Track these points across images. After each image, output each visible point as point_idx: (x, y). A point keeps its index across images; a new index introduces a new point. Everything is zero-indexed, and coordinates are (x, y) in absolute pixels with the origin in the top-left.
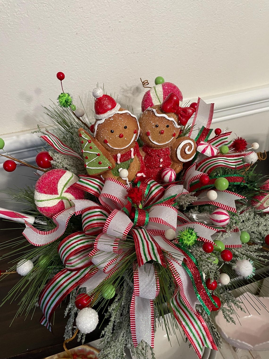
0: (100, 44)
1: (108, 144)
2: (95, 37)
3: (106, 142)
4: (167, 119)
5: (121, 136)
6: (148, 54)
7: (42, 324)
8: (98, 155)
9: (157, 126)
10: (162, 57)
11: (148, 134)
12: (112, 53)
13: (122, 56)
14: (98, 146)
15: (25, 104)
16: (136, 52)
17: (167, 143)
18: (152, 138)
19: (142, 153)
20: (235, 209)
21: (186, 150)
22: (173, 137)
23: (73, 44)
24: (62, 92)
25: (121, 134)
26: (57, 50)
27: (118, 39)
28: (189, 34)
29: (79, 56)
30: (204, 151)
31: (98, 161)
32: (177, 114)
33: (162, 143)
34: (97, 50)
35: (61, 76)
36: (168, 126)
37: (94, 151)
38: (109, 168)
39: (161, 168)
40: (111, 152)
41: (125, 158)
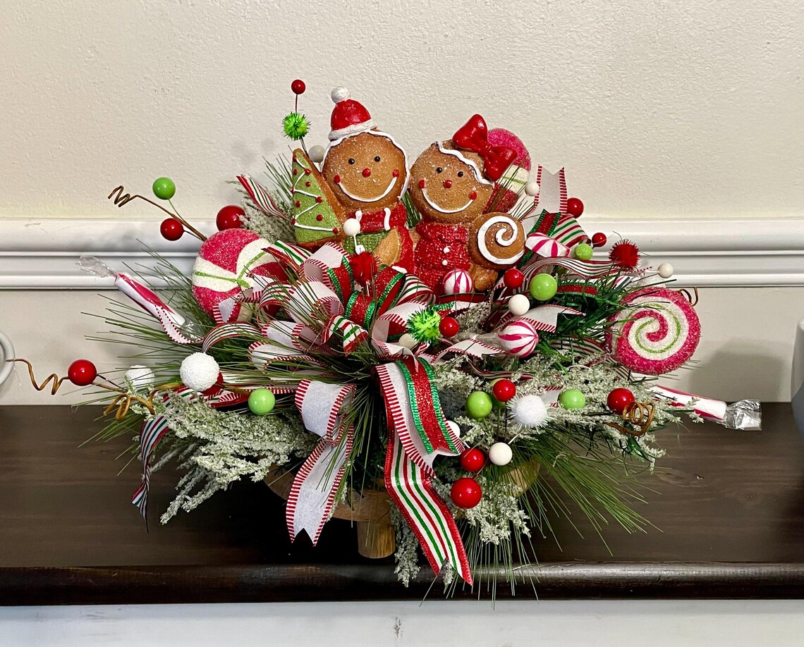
0: (403, 72)
1: (340, 184)
2: (394, 58)
3: (337, 179)
4: (461, 161)
5: (366, 173)
6: (498, 104)
7: (134, 502)
8: (319, 200)
9: (439, 171)
10: (528, 114)
11: (421, 185)
12: (423, 92)
13: (444, 100)
14: (323, 186)
15: (238, 166)
16: (472, 97)
17: (459, 210)
18: (428, 194)
19: (413, 235)
20: (553, 327)
21: (499, 235)
22: (472, 201)
23: (351, 66)
24: (294, 112)
25: (367, 169)
26: (320, 73)
27: (439, 67)
28: (591, 76)
29: (358, 90)
30: (538, 247)
31: (316, 214)
32: (483, 154)
33: (447, 209)
34: (394, 83)
36: (460, 175)
37: (311, 191)
38: (335, 231)
39: (447, 270)
40: (346, 207)
41: (371, 225)
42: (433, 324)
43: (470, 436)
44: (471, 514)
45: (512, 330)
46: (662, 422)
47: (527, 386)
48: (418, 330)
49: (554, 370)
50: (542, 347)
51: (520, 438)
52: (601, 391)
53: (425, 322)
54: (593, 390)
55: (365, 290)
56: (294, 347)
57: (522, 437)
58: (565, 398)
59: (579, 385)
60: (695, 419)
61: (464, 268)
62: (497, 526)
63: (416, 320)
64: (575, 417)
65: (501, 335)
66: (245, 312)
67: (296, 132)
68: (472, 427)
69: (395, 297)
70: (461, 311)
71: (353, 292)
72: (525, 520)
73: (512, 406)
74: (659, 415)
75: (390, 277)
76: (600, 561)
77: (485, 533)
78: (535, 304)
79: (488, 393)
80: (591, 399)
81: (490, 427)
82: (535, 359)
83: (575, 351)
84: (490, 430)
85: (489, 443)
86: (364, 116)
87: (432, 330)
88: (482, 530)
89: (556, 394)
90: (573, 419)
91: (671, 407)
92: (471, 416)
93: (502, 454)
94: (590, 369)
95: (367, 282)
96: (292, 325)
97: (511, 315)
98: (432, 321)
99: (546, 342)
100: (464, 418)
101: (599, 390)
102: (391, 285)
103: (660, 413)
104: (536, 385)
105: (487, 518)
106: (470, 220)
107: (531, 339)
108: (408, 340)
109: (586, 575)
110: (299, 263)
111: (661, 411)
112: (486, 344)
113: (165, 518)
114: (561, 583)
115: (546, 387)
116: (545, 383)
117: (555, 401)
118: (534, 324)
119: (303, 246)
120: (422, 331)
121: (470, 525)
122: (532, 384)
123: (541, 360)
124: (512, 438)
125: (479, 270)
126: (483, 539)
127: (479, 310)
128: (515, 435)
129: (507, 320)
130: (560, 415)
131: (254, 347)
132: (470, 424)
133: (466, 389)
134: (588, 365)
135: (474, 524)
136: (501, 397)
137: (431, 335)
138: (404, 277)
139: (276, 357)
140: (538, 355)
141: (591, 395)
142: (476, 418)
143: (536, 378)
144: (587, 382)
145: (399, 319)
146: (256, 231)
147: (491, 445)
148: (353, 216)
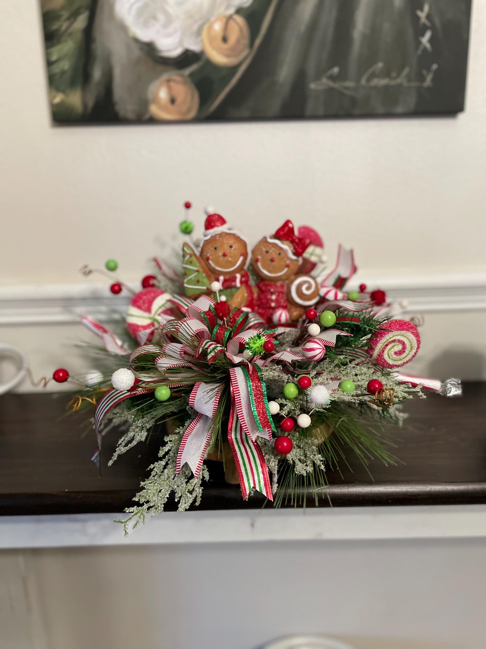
1: (210, 261)
3: (208, 259)
4: (279, 246)
5: (224, 255)
8: (197, 271)
9: (267, 252)
11: (257, 261)
14: (200, 263)
17: (280, 274)
18: (261, 266)
19: (255, 289)
20: (334, 343)
21: (304, 288)
22: (287, 269)
24: (185, 220)
25: (225, 253)
30: (327, 293)
31: (196, 279)
32: (293, 242)
33: (273, 274)
35: (188, 206)
36: (280, 254)
37: (194, 266)
38: (208, 289)
39: (274, 309)
40: (214, 275)
41: (228, 284)
42: (261, 344)
43: (285, 410)
44: (290, 457)
45: (310, 345)
46: (401, 399)
47: (320, 378)
48: (252, 348)
49: (337, 368)
50: (330, 354)
51: (316, 411)
52: (364, 381)
53: (256, 343)
54: (360, 380)
55: (224, 324)
56: (181, 359)
57: (317, 410)
58: (343, 385)
59: (352, 377)
60: (421, 396)
61: (285, 308)
62: (305, 464)
63: (250, 342)
64: (347, 397)
65: (303, 348)
66: (156, 337)
67: (187, 230)
68: (286, 405)
69: (243, 326)
70: (280, 334)
71: (217, 324)
72: (321, 461)
73: (309, 392)
74: (400, 394)
75: (239, 314)
76: (370, 483)
77: (298, 468)
78: (324, 329)
79: (296, 384)
80: (359, 386)
81: (298, 404)
82: (326, 362)
83: (349, 356)
84: (298, 406)
85: (297, 414)
86: (223, 221)
87: (260, 348)
88: (296, 466)
89: (337, 383)
90: (347, 398)
91: (406, 389)
92: (286, 398)
93: (305, 421)
94: (359, 367)
95: (224, 319)
96: (181, 345)
97: (310, 336)
98: (260, 343)
99: (332, 351)
100: (281, 399)
101: (364, 379)
102: (240, 319)
103: (400, 393)
104: (325, 378)
105: (299, 459)
106: (287, 279)
107: (320, 350)
108: (248, 353)
109: (362, 492)
110: (186, 308)
111: (401, 392)
112: (295, 354)
113: (110, 463)
114: (347, 497)
115: (331, 378)
116: (331, 376)
117: (336, 387)
118: (323, 342)
119: (189, 297)
120: (254, 348)
121: (289, 463)
122: (323, 377)
123: (329, 362)
124: (311, 410)
125: (293, 309)
126: (296, 472)
127: (292, 332)
128: (313, 409)
129: (308, 339)
130: (339, 396)
131: (158, 359)
132: (286, 403)
133: (283, 382)
134: (357, 365)
135: (291, 462)
136: (303, 387)
137: (260, 351)
138: (247, 314)
139: (171, 365)
140: (328, 359)
141: (359, 383)
142: (290, 399)
143: (325, 373)
144: (356, 375)
145: (243, 340)
146: (163, 289)
147: (298, 415)
148: (218, 280)
